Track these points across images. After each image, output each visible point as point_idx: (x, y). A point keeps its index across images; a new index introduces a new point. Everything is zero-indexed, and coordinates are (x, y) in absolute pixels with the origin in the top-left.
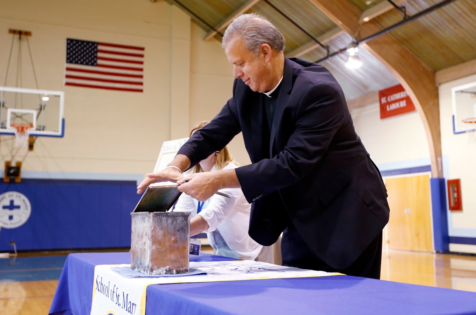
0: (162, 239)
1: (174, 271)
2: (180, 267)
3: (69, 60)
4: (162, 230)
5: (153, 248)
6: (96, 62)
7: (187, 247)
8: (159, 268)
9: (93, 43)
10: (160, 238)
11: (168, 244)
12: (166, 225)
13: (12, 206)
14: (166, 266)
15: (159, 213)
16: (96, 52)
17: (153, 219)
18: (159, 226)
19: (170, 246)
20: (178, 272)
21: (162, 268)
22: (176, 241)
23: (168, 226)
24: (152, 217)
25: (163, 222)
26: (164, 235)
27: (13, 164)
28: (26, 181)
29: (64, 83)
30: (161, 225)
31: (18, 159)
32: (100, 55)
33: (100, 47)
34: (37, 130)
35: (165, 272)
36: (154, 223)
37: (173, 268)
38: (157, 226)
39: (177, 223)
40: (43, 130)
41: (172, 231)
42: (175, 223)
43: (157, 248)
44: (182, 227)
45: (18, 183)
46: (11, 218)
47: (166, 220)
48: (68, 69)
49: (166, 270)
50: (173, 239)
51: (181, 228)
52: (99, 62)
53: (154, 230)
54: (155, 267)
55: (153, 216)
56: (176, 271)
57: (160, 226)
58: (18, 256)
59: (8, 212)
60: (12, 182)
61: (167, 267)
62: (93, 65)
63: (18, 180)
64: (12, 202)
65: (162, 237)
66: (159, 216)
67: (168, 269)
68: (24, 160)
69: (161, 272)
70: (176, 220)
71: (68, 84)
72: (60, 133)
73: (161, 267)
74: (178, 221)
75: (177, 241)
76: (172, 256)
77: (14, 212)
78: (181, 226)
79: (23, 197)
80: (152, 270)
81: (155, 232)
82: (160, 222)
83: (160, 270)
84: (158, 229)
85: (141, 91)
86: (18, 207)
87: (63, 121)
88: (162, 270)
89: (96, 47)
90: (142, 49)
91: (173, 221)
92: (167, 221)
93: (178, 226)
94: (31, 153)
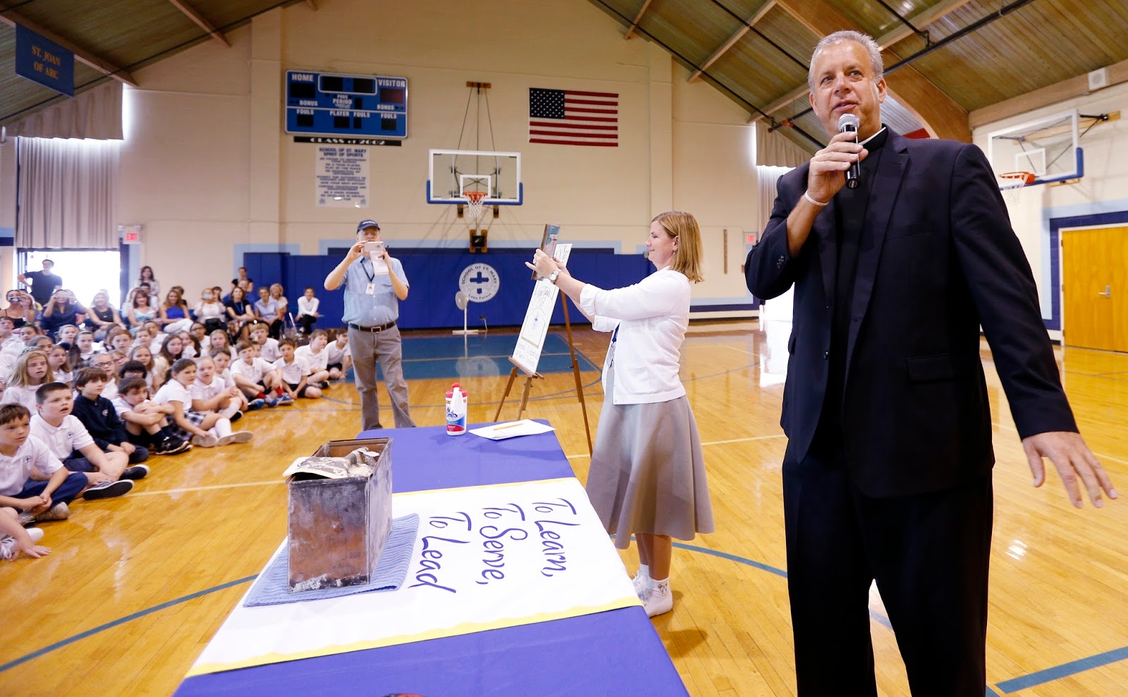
0: (311, 528)
1: (339, 582)
2: (349, 574)
3: (533, 113)
4: (312, 513)
5: (293, 545)
6: (563, 113)
7: (363, 538)
8: (306, 578)
9: (560, 92)
10: (307, 527)
11: (323, 536)
12: (319, 502)
13: (479, 279)
14: (320, 574)
15: (302, 483)
16: (563, 102)
17: (292, 495)
18: (304, 505)
19: (329, 539)
20: (346, 583)
21: (313, 579)
22: (340, 530)
23: (323, 503)
24: (290, 491)
25: (313, 497)
26: (316, 520)
27: (479, 233)
28: (493, 251)
29: (529, 139)
30: (309, 502)
31: (483, 227)
32: (567, 105)
33: (567, 97)
34: (492, 197)
35: (319, 584)
36: (295, 501)
37: (337, 577)
38: (301, 507)
39: (343, 497)
40: (499, 198)
41: (332, 513)
42: (337, 496)
43: (301, 545)
44: (353, 503)
45: (484, 253)
46: (479, 291)
47: (319, 493)
48: (532, 124)
49: (322, 582)
50: (334, 527)
51: (351, 504)
52: (567, 113)
53: (294, 512)
54: (300, 578)
55: (293, 489)
56: (341, 581)
57: (307, 506)
58: (488, 333)
59: (477, 285)
60: (478, 252)
61: (324, 577)
62: (559, 117)
63: (484, 251)
64: (479, 274)
65: (312, 525)
66: (305, 487)
67: (326, 580)
68: (489, 228)
69: (312, 586)
70: (341, 492)
71: (532, 141)
72: (517, 200)
73: (311, 577)
74: (345, 494)
75: (342, 529)
76: (335, 557)
77: (483, 285)
78: (351, 500)
79: (491, 269)
80: (293, 584)
81: (298, 516)
82: (306, 498)
83: (310, 583)
84: (303, 511)
85: (616, 145)
86: (487, 280)
87: (521, 185)
88: (315, 582)
89: (563, 97)
90: (616, 96)
91: (334, 494)
92: (321, 495)
93: (344, 501)
94: (496, 221)
